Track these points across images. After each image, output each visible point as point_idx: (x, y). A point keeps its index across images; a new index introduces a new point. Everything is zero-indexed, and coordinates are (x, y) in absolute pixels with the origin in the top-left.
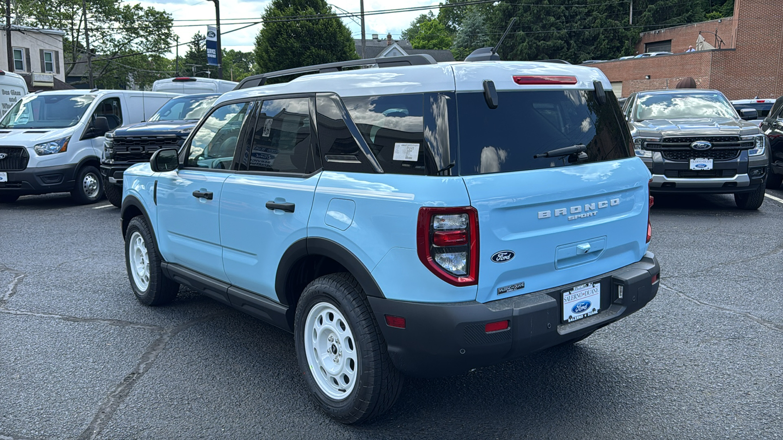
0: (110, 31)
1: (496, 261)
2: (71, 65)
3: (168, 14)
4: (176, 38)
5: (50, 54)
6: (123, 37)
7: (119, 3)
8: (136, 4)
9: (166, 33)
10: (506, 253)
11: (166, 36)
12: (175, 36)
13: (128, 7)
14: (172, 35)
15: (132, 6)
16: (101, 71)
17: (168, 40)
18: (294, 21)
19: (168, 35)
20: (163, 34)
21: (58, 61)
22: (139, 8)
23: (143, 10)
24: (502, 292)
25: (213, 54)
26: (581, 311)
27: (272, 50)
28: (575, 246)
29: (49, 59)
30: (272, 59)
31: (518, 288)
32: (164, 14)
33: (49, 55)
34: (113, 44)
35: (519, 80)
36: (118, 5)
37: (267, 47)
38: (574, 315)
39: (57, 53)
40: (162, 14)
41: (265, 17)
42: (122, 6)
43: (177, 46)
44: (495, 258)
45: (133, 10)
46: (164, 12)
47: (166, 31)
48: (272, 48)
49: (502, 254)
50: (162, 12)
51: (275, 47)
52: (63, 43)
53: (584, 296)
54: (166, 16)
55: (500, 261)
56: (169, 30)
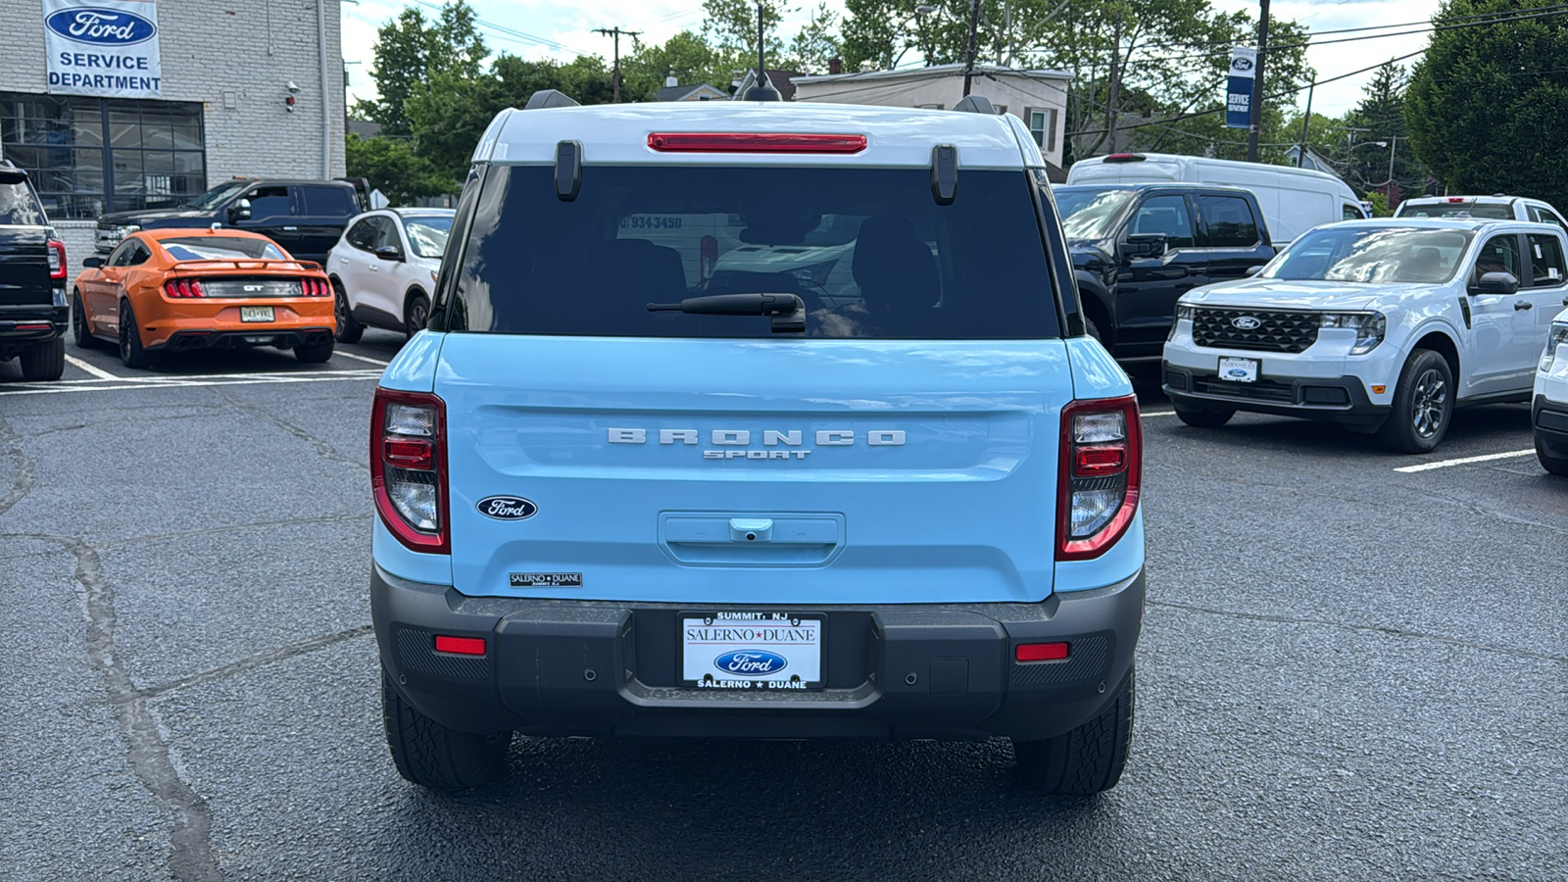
0: (1180, 67)
1: (488, 513)
2: (1101, 134)
3: (1301, 27)
4: (1309, 75)
5: (1043, 115)
6: (1203, 78)
7: (1206, 12)
8: (1237, 12)
9: (1289, 66)
10: (514, 503)
11: (1289, 73)
12: (1308, 70)
13: (1221, 19)
14: (1303, 70)
15: (1231, 13)
16: (1153, 145)
17: (1295, 79)
18: (1504, 22)
19: (1294, 70)
20: (1284, 69)
21: (1055, 127)
22: (1242, 18)
23: (1250, 21)
24: (518, 584)
25: (1241, 105)
26: (749, 671)
27: (1439, 91)
28: (727, 521)
29: (1039, 125)
30: (1435, 110)
31: (562, 584)
32: (1292, 28)
33: (1039, 118)
34: (1180, 91)
35: (660, 142)
36: (1204, 15)
37: (1428, 83)
38: (719, 674)
39: (1054, 113)
40: (1287, 28)
41: (1437, 20)
42: (1212, 17)
43: (1312, 87)
44: (485, 507)
45: (1231, 23)
46: (1293, 24)
47: (1291, 62)
48: (1440, 85)
49: (503, 502)
50: (1289, 22)
51: (1447, 82)
52: (1069, 95)
53: (756, 639)
54: (1296, 32)
55: (497, 515)
56: (1297, 60)
